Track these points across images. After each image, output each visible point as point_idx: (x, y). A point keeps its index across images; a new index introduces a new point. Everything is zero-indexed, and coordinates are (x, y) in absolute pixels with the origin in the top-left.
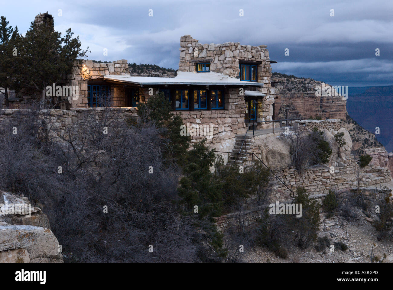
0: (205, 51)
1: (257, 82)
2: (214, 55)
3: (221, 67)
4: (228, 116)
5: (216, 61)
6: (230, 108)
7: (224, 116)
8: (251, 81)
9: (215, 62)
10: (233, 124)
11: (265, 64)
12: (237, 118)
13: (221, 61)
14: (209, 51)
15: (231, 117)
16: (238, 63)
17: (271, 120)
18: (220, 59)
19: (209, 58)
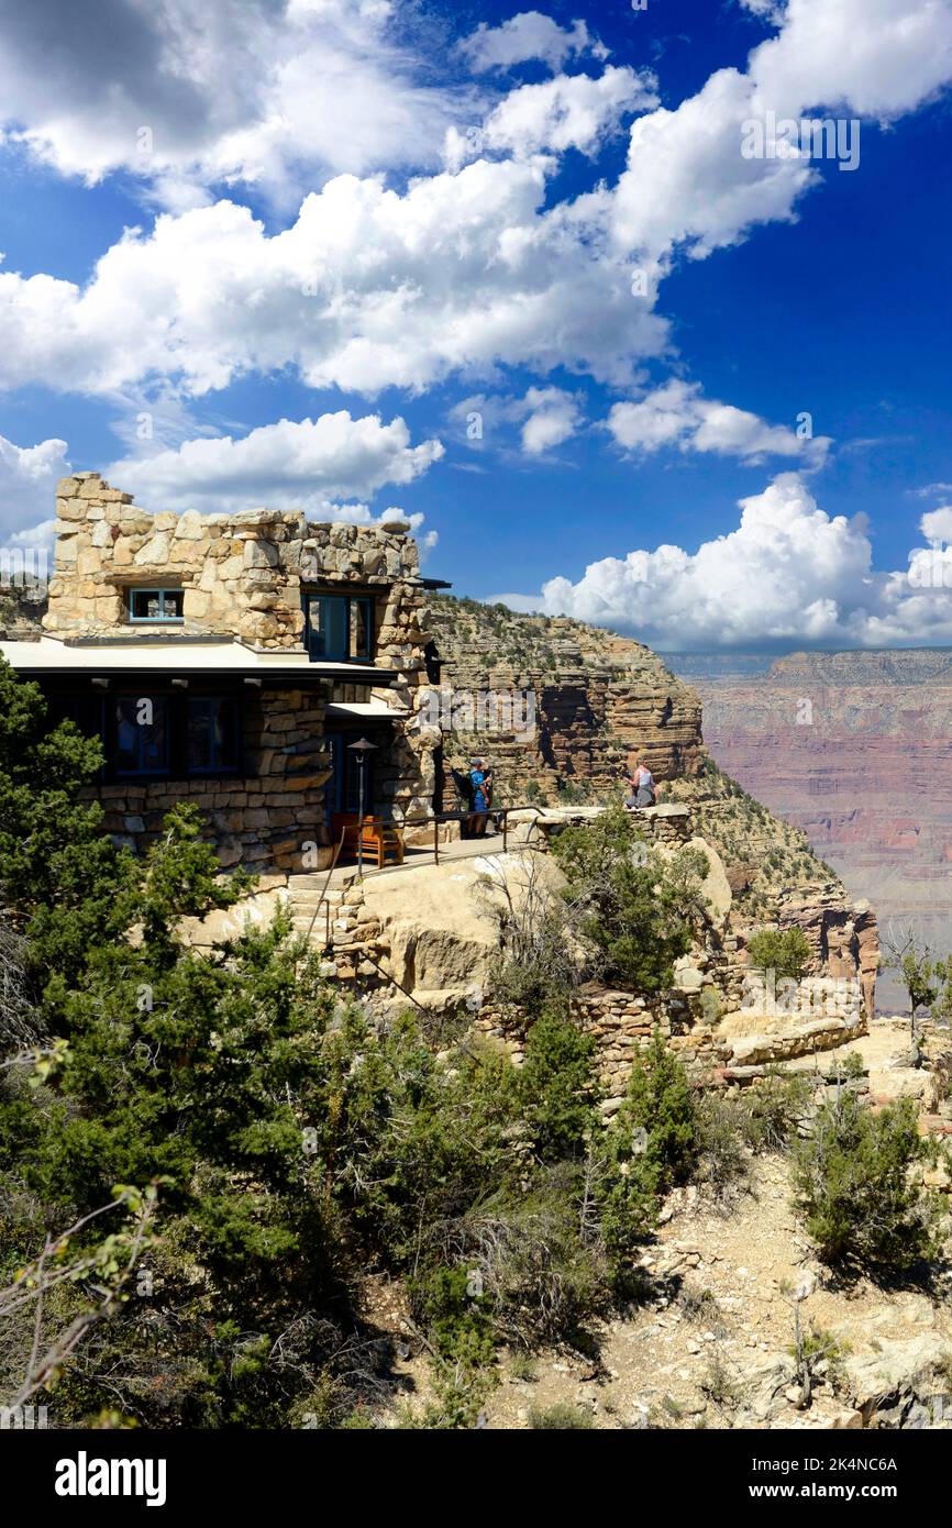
0: (159, 540)
1: (374, 665)
2: (201, 558)
3: (230, 604)
4: (256, 801)
5: (207, 580)
6: (264, 769)
7: (241, 800)
8: (347, 660)
9: (202, 585)
10: (276, 831)
11: (403, 595)
12: (292, 807)
13: (230, 583)
14: (178, 539)
15: (268, 804)
16: (298, 590)
17: (430, 812)
18: (224, 570)
19: (178, 568)
